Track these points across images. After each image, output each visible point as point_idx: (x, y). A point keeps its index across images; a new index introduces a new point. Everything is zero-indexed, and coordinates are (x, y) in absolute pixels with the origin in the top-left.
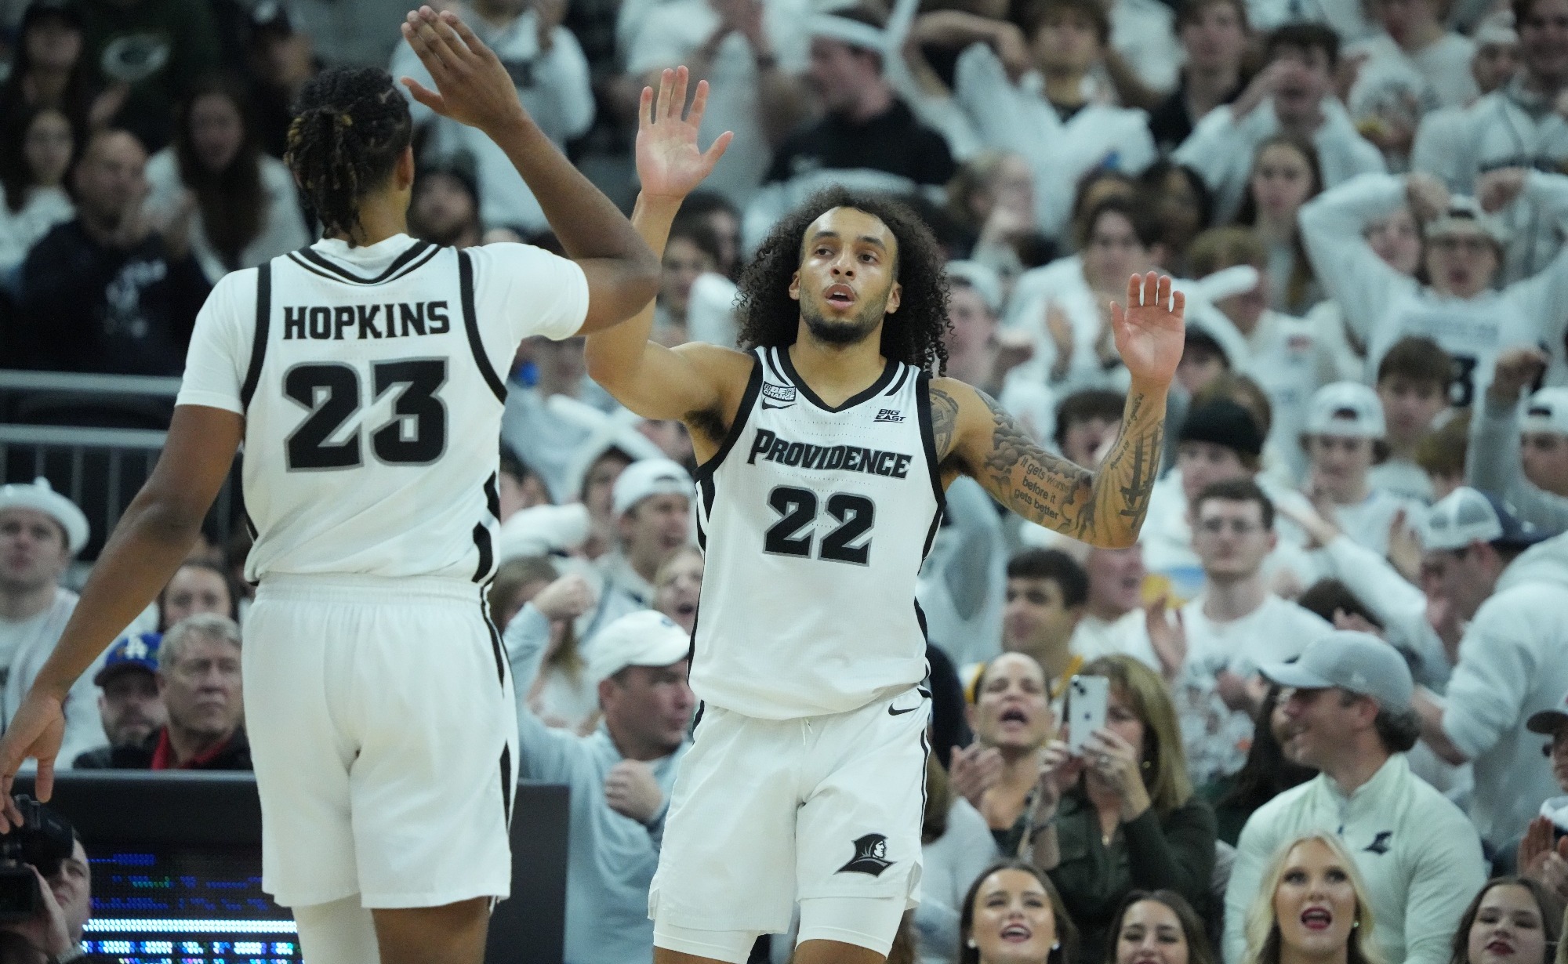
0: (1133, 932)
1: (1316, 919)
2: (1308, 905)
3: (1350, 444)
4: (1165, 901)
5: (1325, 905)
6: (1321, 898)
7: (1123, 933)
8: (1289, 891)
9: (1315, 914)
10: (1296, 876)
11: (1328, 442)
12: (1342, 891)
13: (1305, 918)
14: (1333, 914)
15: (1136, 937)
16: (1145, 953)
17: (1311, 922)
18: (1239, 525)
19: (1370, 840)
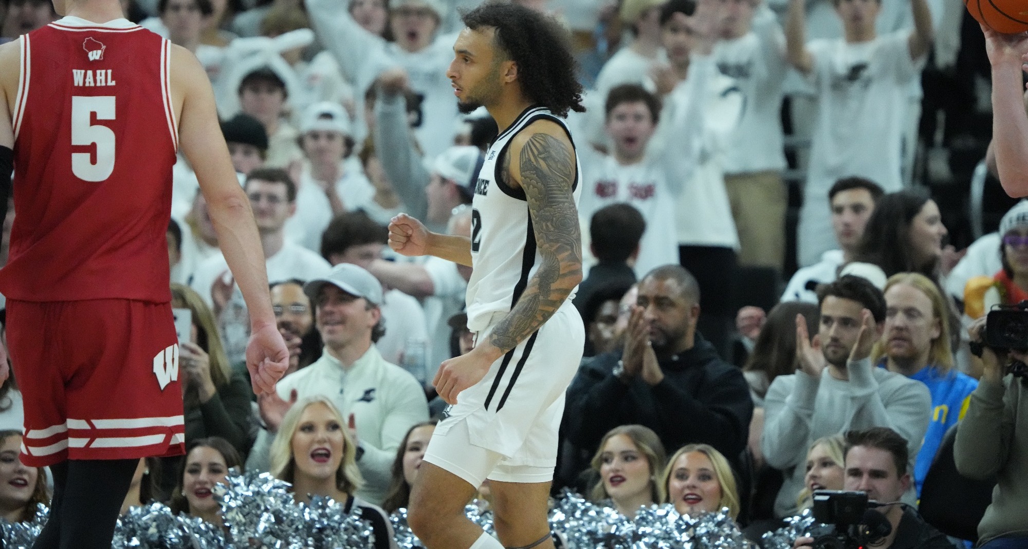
0: (194, 467)
1: (321, 456)
2: (316, 446)
3: (330, 136)
4: (215, 446)
5: (327, 446)
6: (325, 441)
7: (187, 468)
8: (303, 437)
9: (320, 452)
10: (309, 428)
11: (315, 135)
12: (337, 436)
13: (314, 456)
14: (332, 452)
15: (195, 470)
16: (200, 483)
17: (317, 458)
18: (273, 198)
19: (361, 394)
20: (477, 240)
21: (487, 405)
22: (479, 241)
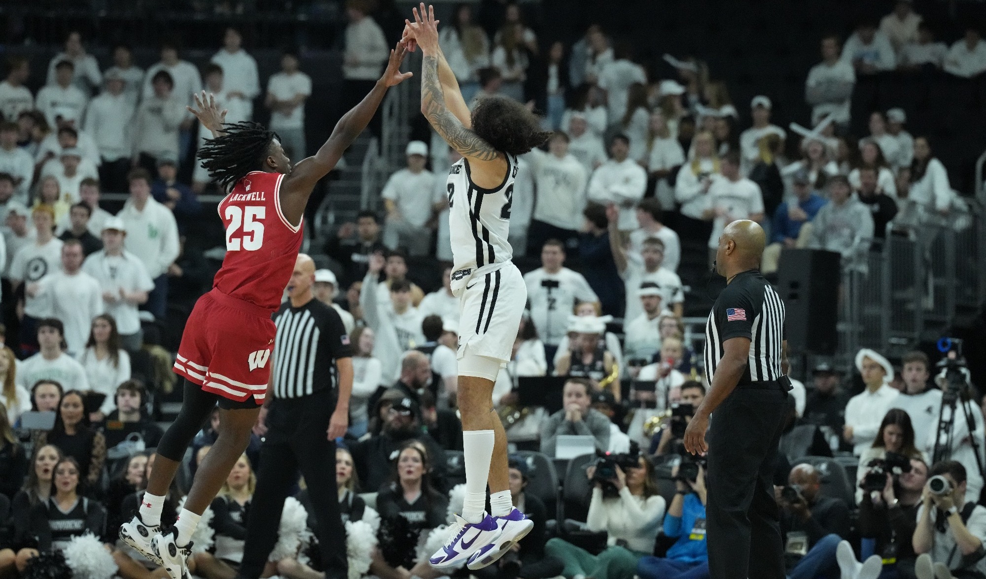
20: (451, 201)
21: (477, 331)
22: (453, 201)
